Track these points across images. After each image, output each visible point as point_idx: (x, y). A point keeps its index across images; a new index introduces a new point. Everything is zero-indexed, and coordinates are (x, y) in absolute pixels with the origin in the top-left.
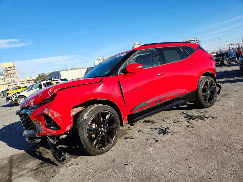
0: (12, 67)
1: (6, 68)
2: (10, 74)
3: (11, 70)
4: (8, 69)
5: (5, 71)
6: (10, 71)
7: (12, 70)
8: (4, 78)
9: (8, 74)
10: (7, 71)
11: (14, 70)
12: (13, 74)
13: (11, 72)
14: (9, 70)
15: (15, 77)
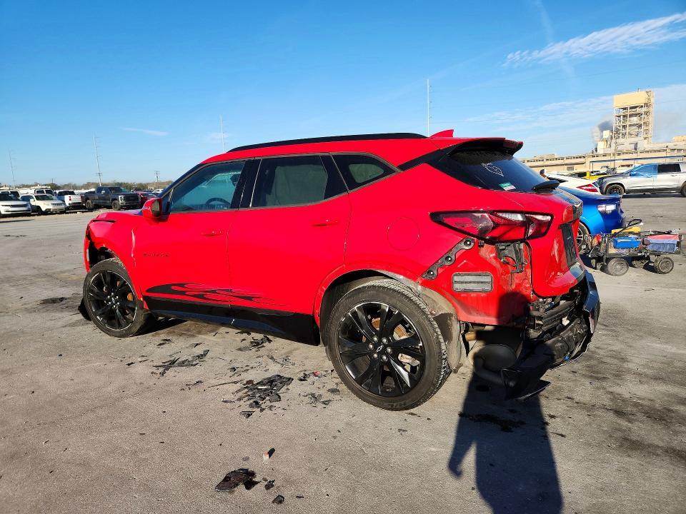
0: (642, 107)
1: (624, 109)
2: (630, 125)
3: (636, 115)
4: (629, 112)
5: (619, 117)
6: (632, 119)
7: (640, 115)
8: (612, 138)
9: (624, 127)
10: (624, 116)
11: (646, 113)
12: (640, 126)
13: (635, 120)
14: (631, 116)
15: (642, 136)
